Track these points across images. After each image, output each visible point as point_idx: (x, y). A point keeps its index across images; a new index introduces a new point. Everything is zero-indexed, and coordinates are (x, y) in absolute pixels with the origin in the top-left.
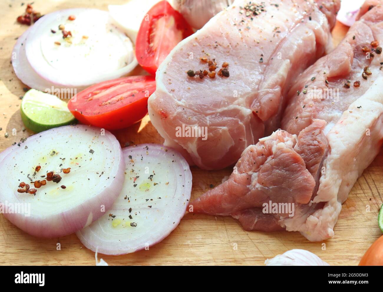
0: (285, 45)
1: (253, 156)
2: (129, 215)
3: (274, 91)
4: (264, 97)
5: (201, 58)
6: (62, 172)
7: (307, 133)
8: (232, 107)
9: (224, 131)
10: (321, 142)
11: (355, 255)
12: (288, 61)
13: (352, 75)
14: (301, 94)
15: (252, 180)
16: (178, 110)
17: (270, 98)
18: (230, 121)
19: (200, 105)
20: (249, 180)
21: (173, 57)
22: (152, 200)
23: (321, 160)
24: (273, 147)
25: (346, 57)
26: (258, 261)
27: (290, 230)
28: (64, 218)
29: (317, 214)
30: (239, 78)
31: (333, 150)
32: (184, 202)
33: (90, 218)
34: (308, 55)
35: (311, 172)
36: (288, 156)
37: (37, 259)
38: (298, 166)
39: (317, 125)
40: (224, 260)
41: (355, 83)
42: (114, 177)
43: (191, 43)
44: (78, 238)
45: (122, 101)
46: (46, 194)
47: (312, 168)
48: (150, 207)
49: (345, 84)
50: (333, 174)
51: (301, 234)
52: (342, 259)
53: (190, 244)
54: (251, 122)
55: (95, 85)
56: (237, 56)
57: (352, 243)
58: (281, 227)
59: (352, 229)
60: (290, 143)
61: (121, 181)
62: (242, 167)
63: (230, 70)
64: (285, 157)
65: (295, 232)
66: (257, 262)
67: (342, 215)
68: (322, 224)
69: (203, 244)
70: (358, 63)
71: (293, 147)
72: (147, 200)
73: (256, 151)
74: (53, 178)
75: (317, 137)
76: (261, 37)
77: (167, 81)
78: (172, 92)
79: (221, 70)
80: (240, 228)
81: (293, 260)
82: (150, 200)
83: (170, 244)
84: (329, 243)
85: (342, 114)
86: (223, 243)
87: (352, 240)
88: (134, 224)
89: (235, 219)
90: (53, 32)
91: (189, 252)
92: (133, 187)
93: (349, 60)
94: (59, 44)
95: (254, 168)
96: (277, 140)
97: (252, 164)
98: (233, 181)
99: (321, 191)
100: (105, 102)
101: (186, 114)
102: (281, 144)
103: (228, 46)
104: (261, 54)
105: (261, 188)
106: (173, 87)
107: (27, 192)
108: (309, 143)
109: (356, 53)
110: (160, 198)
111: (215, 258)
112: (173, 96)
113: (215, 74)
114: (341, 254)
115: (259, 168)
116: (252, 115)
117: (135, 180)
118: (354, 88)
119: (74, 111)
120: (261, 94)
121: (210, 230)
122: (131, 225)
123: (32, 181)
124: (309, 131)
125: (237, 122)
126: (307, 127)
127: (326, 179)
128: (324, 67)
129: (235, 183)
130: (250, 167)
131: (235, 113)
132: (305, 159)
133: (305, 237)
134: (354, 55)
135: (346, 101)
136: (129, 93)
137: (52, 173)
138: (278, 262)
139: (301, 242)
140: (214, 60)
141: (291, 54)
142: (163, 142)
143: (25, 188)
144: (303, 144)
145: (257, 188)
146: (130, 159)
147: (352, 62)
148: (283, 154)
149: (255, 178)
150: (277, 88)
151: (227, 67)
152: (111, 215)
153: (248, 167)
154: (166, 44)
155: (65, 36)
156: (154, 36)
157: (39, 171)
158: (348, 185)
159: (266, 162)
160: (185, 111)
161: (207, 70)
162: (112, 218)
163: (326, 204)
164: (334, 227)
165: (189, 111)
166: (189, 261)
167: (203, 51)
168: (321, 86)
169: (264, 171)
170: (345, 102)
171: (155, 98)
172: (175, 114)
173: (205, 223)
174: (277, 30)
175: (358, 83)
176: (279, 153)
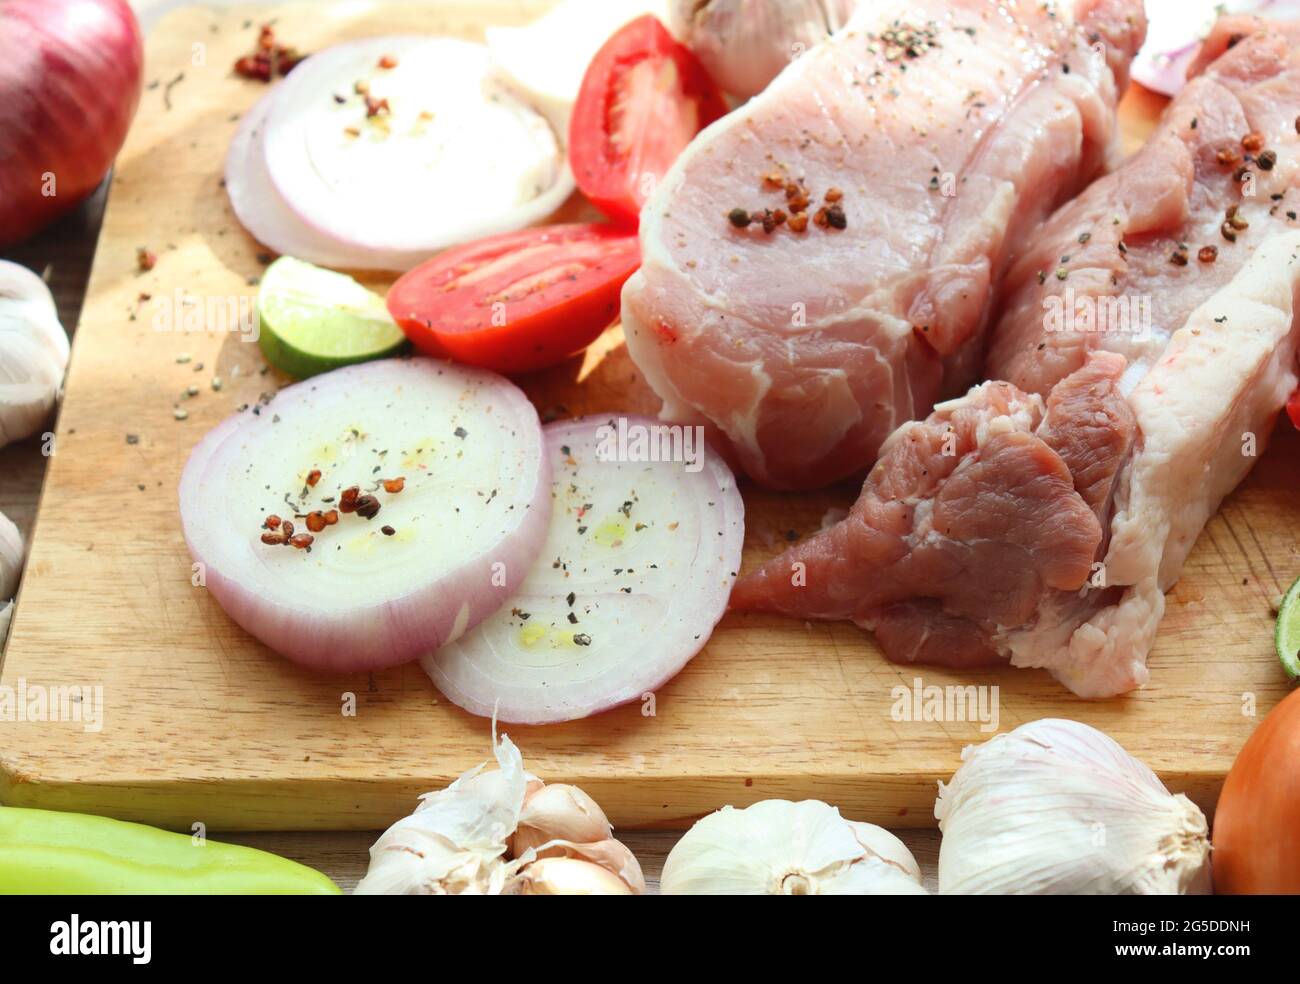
0: (1000, 141)
1: (918, 452)
2: (569, 613)
3: (973, 271)
4: (944, 288)
5: (767, 176)
6: (382, 489)
7: (1075, 389)
8: (857, 313)
9: (835, 380)
10: (1118, 416)
11: (1208, 737)
12: (1010, 186)
13: (1190, 229)
14: (1051, 279)
15: (916, 522)
16: (706, 318)
17: (962, 291)
18: (852, 352)
19: (768, 307)
20: (907, 520)
21: (688, 172)
22: (630, 571)
23: (1117, 468)
24: (978, 429)
25: (1176, 179)
26: (933, 749)
27: (1021, 665)
28: (394, 617)
29: (1102, 619)
30: (875, 233)
31: (1151, 441)
32: (724, 580)
33: (462, 618)
34: (1060, 172)
35: (1090, 500)
36: (1024, 453)
37: (313, 730)
38: (1050, 481)
39: (1102, 367)
40: (836, 746)
41: (1201, 251)
42: (528, 506)
43: (734, 132)
44: (425, 674)
45: (542, 292)
46: (339, 548)
47: (1090, 489)
48: (628, 591)
49: (1175, 255)
50: (1150, 508)
51: (1051, 677)
52: (1172, 749)
53: (739, 697)
54: (908, 355)
55: (457, 249)
56: (866, 172)
57: (1199, 705)
58: (998, 656)
59: (1196, 664)
60: (1023, 417)
61: (544, 517)
62: (886, 482)
63: (849, 209)
64: (1014, 456)
65: (1036, 670)
66: (931, 752)
67: (1169, 625)
68: (1115, 649)
69: (777, 699)
70: (1205, 194)
71: (1033, 428)
72: (618, 571)
73: (930, 439)
74: (359, 505)
75: (1105, 401)
76: (930, 119)
77: (675, 238)
78: (688, 270)
79: (823, 210)
80: (878, 656)
81: (1048, 750)
82: (625, 571)
83: (682, 698)
84: (1133, 703)
85: (1170, 337)
86: (830, 696)
87: (1198, 696)
88: (583, 638)
89: (864, 631)
90: (339, 100)
91: (738, 720)
92: (578, 534)
93: (1184, 185)
94: (355, 133)
95: (921, 487)
96: (991, 409)
97: (916, 475)
98: (862, 523)
99: (1117, 554)
100: (495, 294)
101: (728, 330)
102: (1002, 421)
103: (840, 143)
104: (932, 166)
105: (941, 542)
106: (689, 253)
107: (286, 543)
108: (1081, 417)
109: (1199, 166)
110: (654, 566)
111: (810, 739)
112: (692, 279)
113: (805, 220)
114: (1167, 736)
115: (938, 488)
116: (912, 337)
117: (581, 514)
118: (1200, 267)
119: (405, 318)
120: (937, 279)
121: (792, 660)
122: (576, 641)
123: (297, 511)
124: (1081, 385)
125: (870, 357)
126: (1073, 372)
127: (1132, 520)
128: (1114, 204)
129: (867, 528)
130: (910, 484)
131: (865, 330)
132: (1071, 464)
133: (1063, 686)
134: (1196, 172)
135: (1178, 302)
136: (558, 271)
137: (355, 491)
138: (1003, 753)
139: (1052, 699)
140: (801, 181)
141: (1018, 165)
142: (659, 409)
143: (280, 532)
144: (1064, 421)
145: (931, 545)
146: (566, 457)
147: (1190, 191)
148: (1008, 450)
149: (925, 515)
150: (979, 262)
151: (839, 202)
152: (515, 612)
153: (904, 482)
154: (655, 135)
155: (372, 112)
156: (621, 114)
157: (316, 485)
158: (1182, 539)
159: (957, 470)
160: (727, 324)
161: (785, 208)
162: (521, 620)
163: (1126, 591)
164: (1147, 658)
165: (736, 322)
166: (738, 747)
167: (770, 157)
168: (1107, 258)
169: (951, 496)
170: (1177, 304)
171: (642, 285)
172: (698, 333)
173: (779, 638)
174: (975, 100)
175: (1213, 251)
176: (995, 444)
